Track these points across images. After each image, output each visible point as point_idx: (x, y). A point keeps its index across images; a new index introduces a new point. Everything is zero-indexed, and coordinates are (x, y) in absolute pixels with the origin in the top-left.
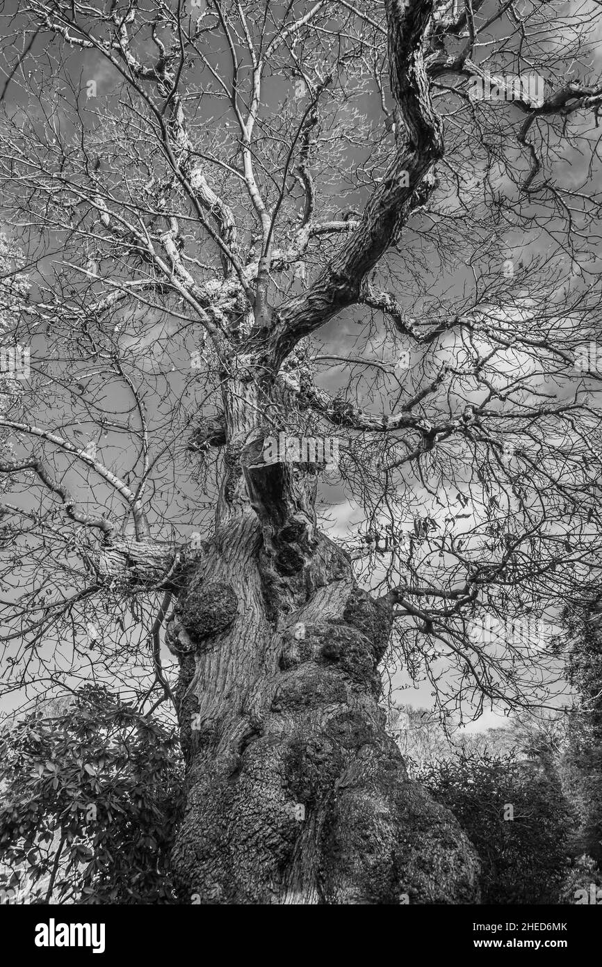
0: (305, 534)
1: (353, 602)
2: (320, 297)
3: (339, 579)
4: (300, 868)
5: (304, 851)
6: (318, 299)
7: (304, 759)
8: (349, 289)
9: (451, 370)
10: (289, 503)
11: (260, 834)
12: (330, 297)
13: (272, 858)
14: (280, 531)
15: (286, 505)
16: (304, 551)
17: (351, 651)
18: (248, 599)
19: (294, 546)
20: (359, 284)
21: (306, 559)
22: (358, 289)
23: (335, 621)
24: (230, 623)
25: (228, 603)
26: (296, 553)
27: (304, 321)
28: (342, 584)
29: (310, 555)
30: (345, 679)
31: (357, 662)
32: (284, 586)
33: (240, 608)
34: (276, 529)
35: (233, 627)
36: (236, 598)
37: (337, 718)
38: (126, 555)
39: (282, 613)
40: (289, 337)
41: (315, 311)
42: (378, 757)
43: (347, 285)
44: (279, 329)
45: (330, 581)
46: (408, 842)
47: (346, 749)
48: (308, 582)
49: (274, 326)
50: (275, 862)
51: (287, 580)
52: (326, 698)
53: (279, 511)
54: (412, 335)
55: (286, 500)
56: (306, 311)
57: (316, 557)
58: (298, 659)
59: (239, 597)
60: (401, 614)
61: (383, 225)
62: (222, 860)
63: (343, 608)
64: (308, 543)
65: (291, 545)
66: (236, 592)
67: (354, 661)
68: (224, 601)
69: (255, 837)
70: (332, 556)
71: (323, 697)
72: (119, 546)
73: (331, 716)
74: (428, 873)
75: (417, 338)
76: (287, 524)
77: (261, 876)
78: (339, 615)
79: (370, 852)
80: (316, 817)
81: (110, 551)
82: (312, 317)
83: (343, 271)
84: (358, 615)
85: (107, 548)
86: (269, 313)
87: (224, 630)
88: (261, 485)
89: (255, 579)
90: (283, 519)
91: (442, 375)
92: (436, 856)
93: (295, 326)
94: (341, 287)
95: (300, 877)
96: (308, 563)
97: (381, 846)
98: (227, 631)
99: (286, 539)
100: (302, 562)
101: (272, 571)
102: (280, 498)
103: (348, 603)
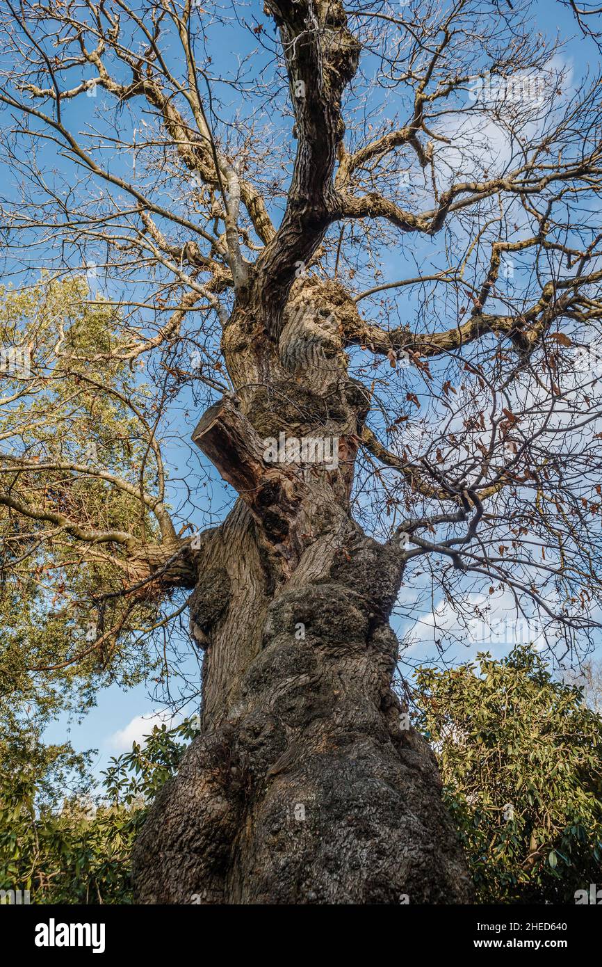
0: (281, 492)
1: (341, 553)
2: (288, 232)
3: (326, 533)
4: (240, 870)
5: (244, 852)
6: (287, 235)
7: (237, 746)
8: (313, 210)
9: (503, 249)
10: (253, 464)
11: (184, 838)
12: (298, 227)
13: (199, 864)
14: (255, 496)
15: (250, 468)
16: (285, 511)
17: (324, 612)
18: (244, 577)
19: (273, 509)
20: (322, 200)
21: (289, 519)
22: (323, 204)
23: (321, 580)
24: (225, 608)
25: (219, 587)
26: (277, 515)
27: (281, 264)
28: (329, 537)
29: (293, 514)
30: (317, 645)
31: (332, 623)
32: (278, 554)
33: (235, 590)
34: (251, 496)
35: (228, 612)
36: (230, 580)
37: (289, 693)
38: (147, 560)
39: (279, 584)
40: (273, 287)
41: (289, 248)
42: (329, 732)
43: (308, 206)
44: (259, 283)
45: (317, 536)
46: (320, 835)
47: (292, 727)
48: (297, 544)
49: (252, 282)
50: (206, 867)
51: (278, 547)
52: (282, 672)
53: (246, 476)
54: (420, 229)
55: (247, 462)
56: (280, 252)
57: (301, 514)
58: (273, 632)
59: (232, 578)
60: (412, 554)
61: (311, 123)
62: (155, 869)
63: (330, 563)
64: (288, 501)
65: (270, 508)
66: (230, 573)
67: (328, 622)
68: (216, 586)
69: (179, 841)
70: (318, 508)
71: (278, 671)
72: (139, 553)
73: (282, 693)
74: (331, 872)
75: (425, 230)
76: (259, 487)
77: (191, 884)
78: (325, 573)
79: (280, 850)
80: (252, 812)
81: (134, 561)
82: (288, 256)
83: (299, 192)
84: (346, 568)
85: (130, 559)
86: (243, 270)
87: (220, 616)
88: (213, 453)
89: (253, 556)
90: (254, 484)
91: (495, 260)
92: (345, 850)
93: (275, 273)
94: (303, 212)
95: (241, 882)
96: (293, 523)
97: (292, 841)
98: (224, 616)
99: (263, 503)
100: (287, 523)
101: (265, 542)
102: (239, 461)
103: (335, 557)
